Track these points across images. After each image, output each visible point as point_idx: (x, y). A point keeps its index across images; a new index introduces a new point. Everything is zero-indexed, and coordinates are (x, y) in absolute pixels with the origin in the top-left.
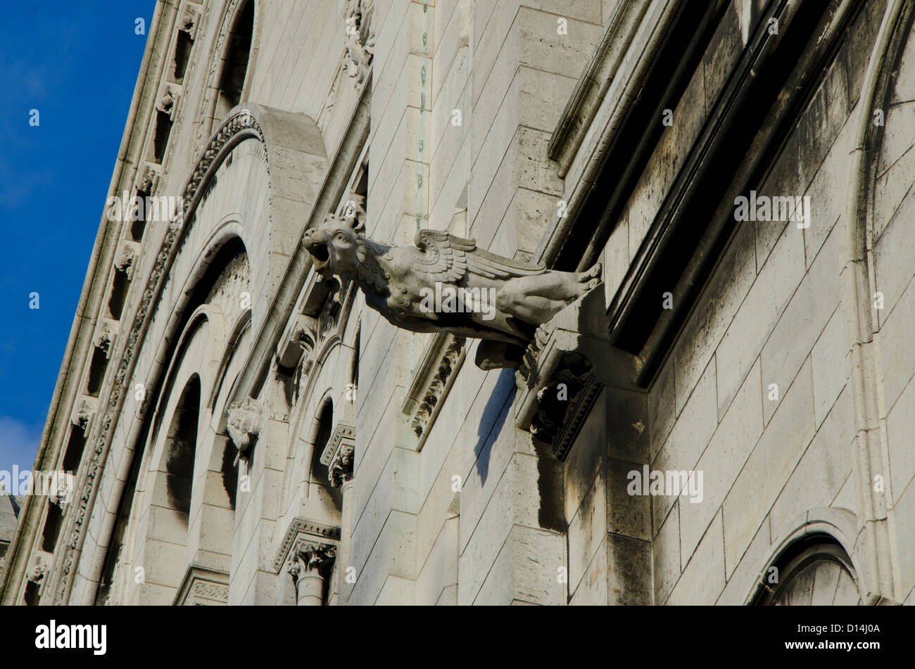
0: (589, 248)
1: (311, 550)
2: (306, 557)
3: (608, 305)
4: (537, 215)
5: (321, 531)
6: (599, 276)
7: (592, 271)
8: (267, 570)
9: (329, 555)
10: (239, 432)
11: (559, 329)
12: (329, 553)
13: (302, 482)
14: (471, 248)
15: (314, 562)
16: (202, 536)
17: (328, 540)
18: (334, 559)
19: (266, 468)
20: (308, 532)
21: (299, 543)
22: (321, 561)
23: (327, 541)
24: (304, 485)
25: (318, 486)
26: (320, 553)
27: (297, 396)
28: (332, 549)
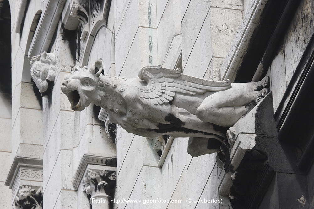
0: (260, 66)
1: (99, 176)
2: (95, 181)
3: (275, 111)
4: (225, 27)
5: (104, 161)
6: (268, 86)
7: (263, 82)
8: (69, 188)
9: (111, 178)
10: (40, 80)
11: (243, 133)
12: (111, 176)
13: (87, 125)
14: (177, 76)
15: (101, 185)
16: (22, 132)
17: (110, 167)
18: (115, 181)
19: (61, 110)
20: (96, 163)
21: (89, 172)
22: (107, 183)
23: (108, 168)
24: (89, 127)
25: (99, 126)
26: (104, 178)
27: (79, 54)
28: (113, 174)
